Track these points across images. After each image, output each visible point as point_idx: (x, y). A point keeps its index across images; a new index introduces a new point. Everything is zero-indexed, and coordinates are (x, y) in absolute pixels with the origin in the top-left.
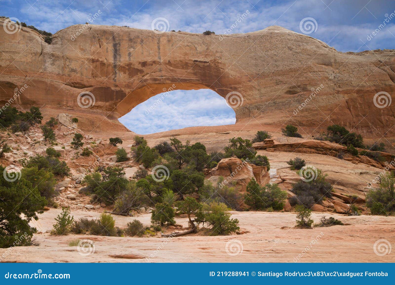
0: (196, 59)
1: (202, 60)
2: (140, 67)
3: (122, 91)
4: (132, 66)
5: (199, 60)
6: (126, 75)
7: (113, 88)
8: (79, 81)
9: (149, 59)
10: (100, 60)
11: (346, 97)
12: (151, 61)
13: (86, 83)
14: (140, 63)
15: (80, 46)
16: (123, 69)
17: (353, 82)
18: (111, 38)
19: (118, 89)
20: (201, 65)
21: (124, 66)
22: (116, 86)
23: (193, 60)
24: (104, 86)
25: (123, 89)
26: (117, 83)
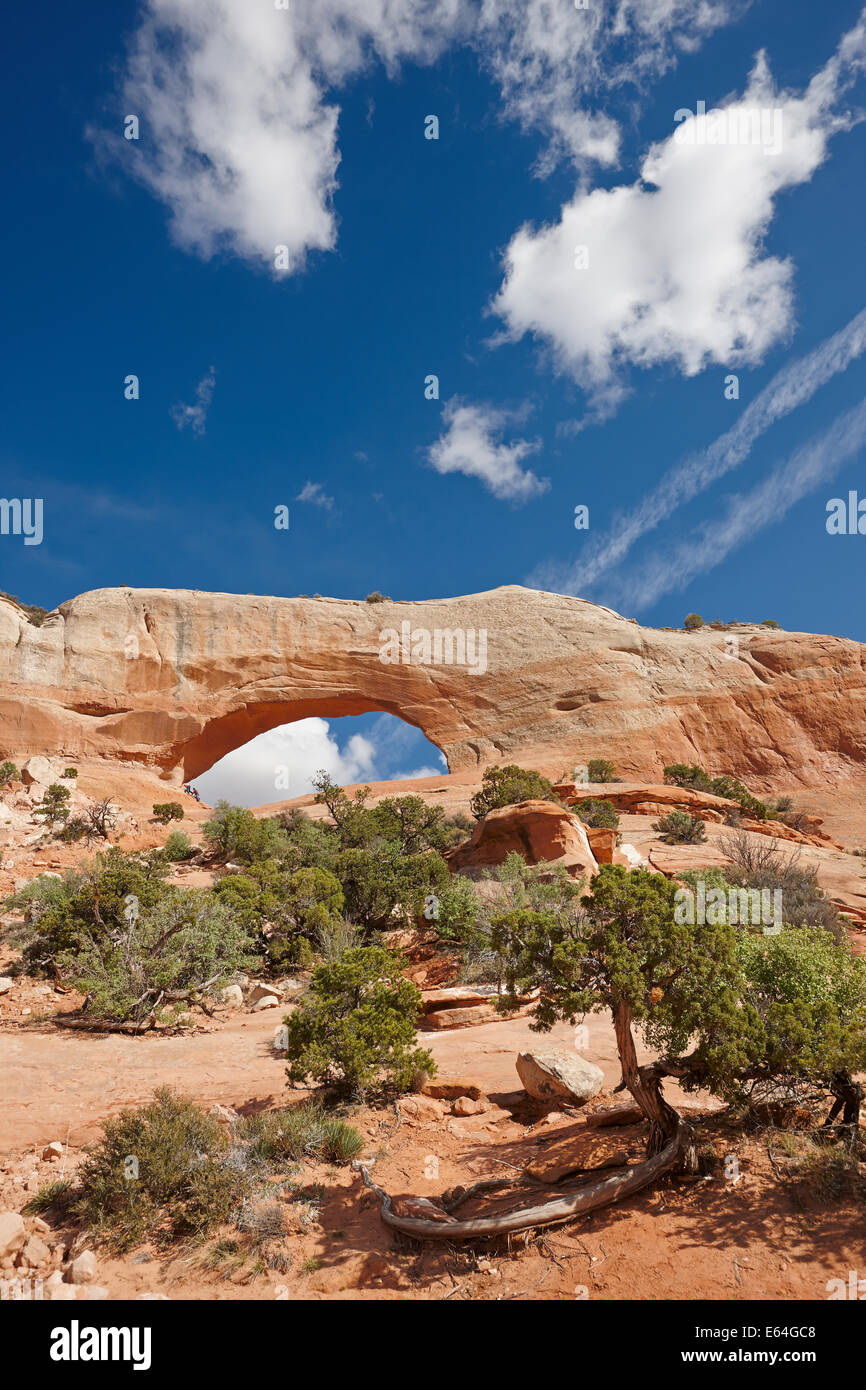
0: (355, 649)
1: (367, 650)
2: (233, 669)
3: (194, 720)
4: (216, 667)
5: (359, 650)
6: (203, 687)
7: (172, 714)
8: (97, 701)
9: (252, 653)
10: (147, 655)
11: (680, 712)
12: (257, 656)
13: (112, 705)
14: (233, 660)
15: (103, 629)
16: (193, 673)
17: (687, 682)
18: (172, 612)
19: (181, 715)
20: (365, 660)
21: (198, 666)
22: (180, 709)
23: (348, 650)
24: (154, 708)
25: (194, 715)
26: (182, 703)
